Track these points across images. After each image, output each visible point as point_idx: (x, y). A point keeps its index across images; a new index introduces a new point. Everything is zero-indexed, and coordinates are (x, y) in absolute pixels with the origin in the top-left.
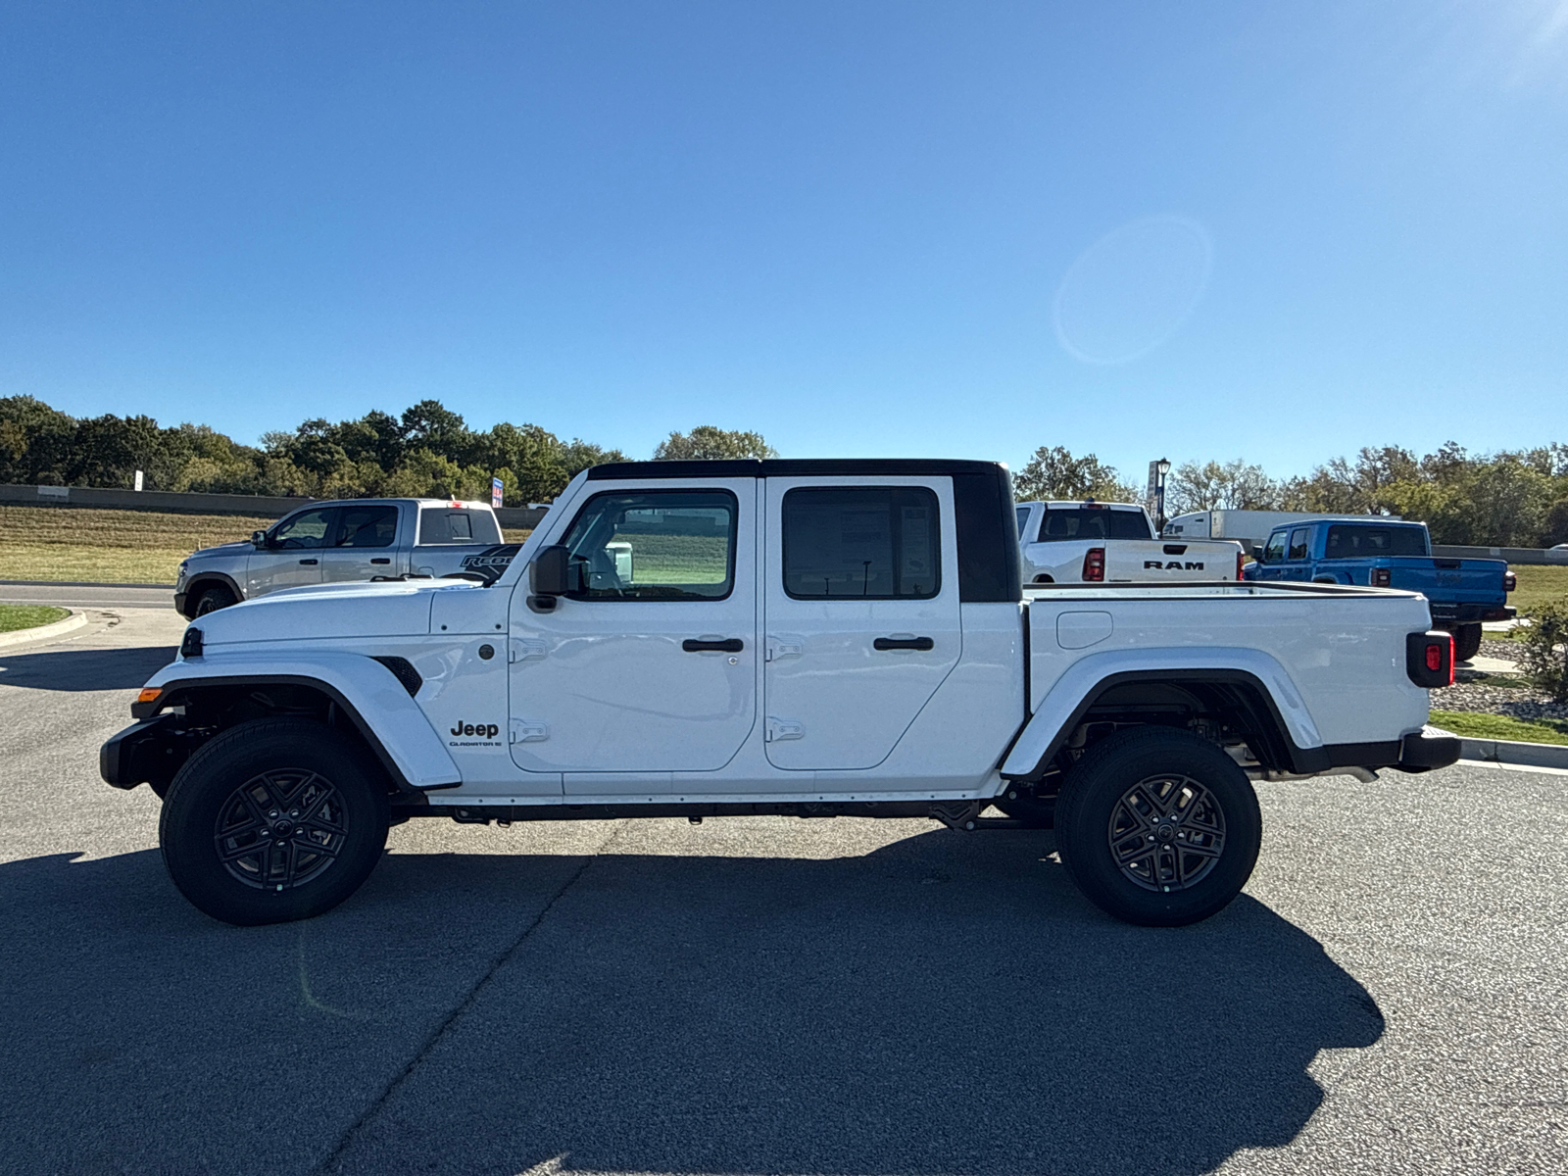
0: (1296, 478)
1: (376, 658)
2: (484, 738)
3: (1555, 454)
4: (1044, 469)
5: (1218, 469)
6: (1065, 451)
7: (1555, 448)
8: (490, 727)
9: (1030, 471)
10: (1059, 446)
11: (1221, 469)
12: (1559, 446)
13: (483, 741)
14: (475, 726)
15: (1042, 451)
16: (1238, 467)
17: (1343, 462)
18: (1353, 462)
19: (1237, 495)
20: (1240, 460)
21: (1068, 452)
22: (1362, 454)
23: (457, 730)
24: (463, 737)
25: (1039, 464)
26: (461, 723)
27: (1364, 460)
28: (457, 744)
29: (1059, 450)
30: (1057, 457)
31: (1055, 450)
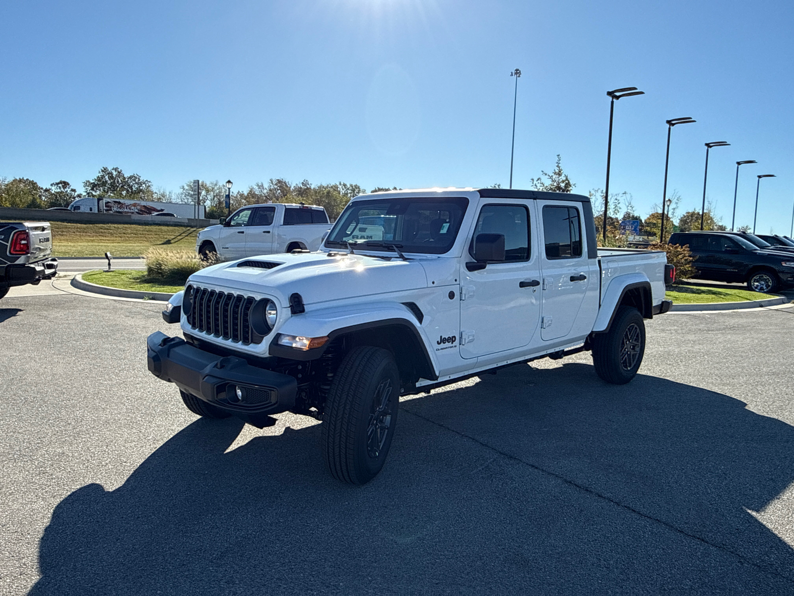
0: (239, 192)
1: (403, 303)
2: (450, 344)
3: (340, 187)
4: (107, 179)
5: (206, 186)
6: (119, 170)
7: (340, 184)
8: (453, 337)
9: (99, 180)
10: (115, 167)
11: (208, 185)
12: (342, 183)
13: (449, 346)
14: (447, 338)
15: (105, 170)
16: (216, 185)
17: (262, 185)
18: (266, 186)
19: (215, 199)
20: (217, 181)
21: (121, 170)
22: (270, 182)
23: (439, 342)
24: (442, 345)
25: (103, 177)
26: (441, 337)
27: (271, 184)
28: (439, 350)
29: (116, 169)
30: (115, 173)
31: (113, 169)
